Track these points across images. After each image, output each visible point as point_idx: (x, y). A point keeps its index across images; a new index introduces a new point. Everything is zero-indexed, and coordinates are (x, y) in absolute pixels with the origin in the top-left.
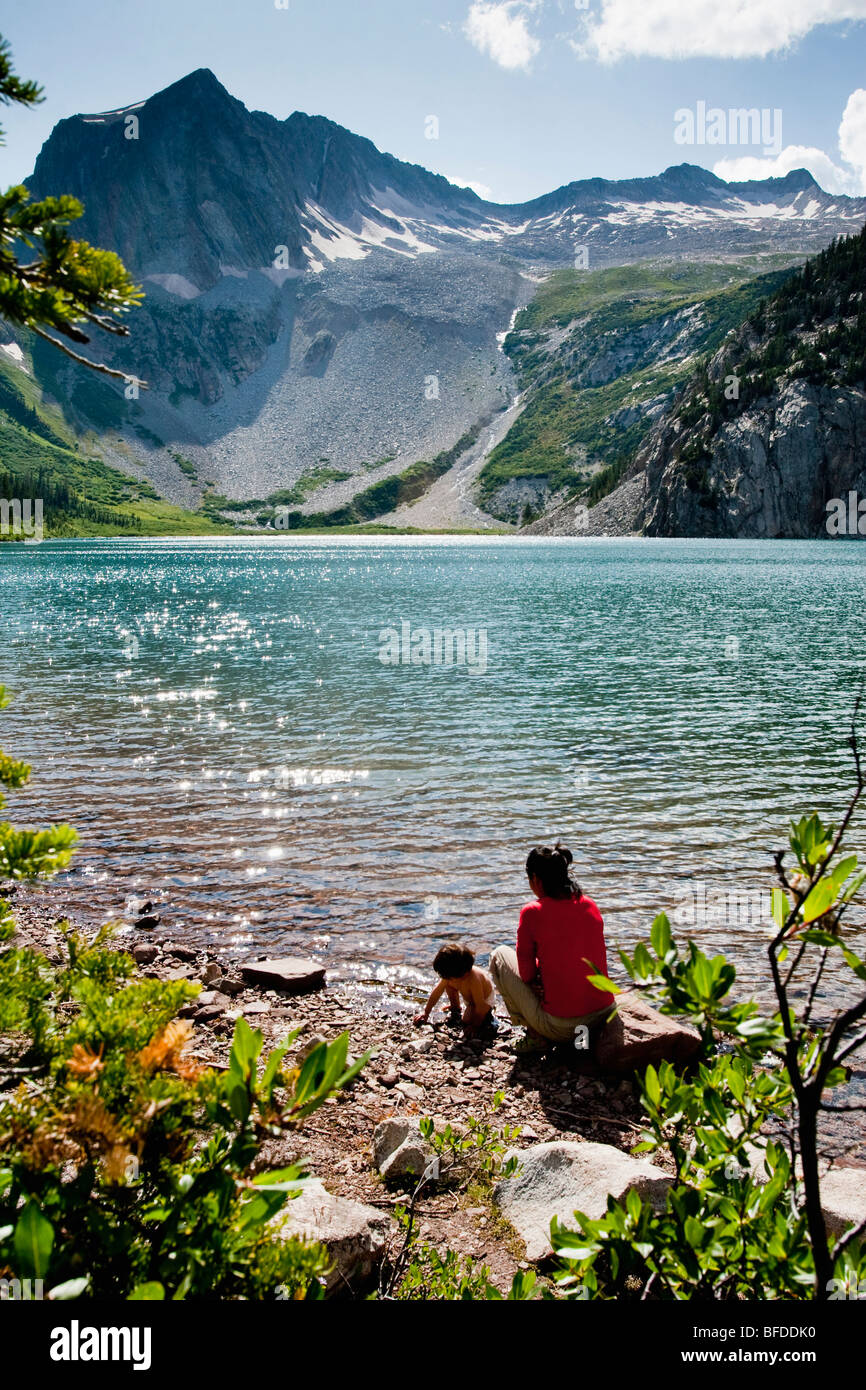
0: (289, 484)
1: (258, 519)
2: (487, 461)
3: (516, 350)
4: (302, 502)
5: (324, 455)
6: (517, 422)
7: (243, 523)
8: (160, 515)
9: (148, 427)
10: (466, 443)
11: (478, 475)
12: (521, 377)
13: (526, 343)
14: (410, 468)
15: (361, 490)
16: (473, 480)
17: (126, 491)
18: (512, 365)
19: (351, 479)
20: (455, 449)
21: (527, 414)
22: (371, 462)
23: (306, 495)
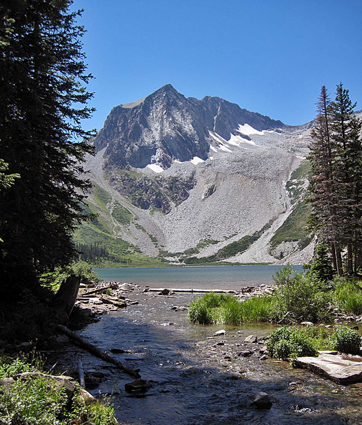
0: (194, 246)
1: (179, 260)
2: (274, 235)
3: (290, 188)
4: (198, 253)
5: (209, 234)
6: (288, 218)
7: (173, 262)
8: (141, 259)
9: (140, 225)
10: (267, 227)
11: (269, 240)
12: (292, 199)
13: (295, 184)
14: (243, 238)
15: (221, 248)
16: (268, 242)
17: (129, 249)
18: (289, 194)
19: (219, 243)
20: (262, 230)
21: (292, 214)
22: (228, 237)
23: (200, 250)
